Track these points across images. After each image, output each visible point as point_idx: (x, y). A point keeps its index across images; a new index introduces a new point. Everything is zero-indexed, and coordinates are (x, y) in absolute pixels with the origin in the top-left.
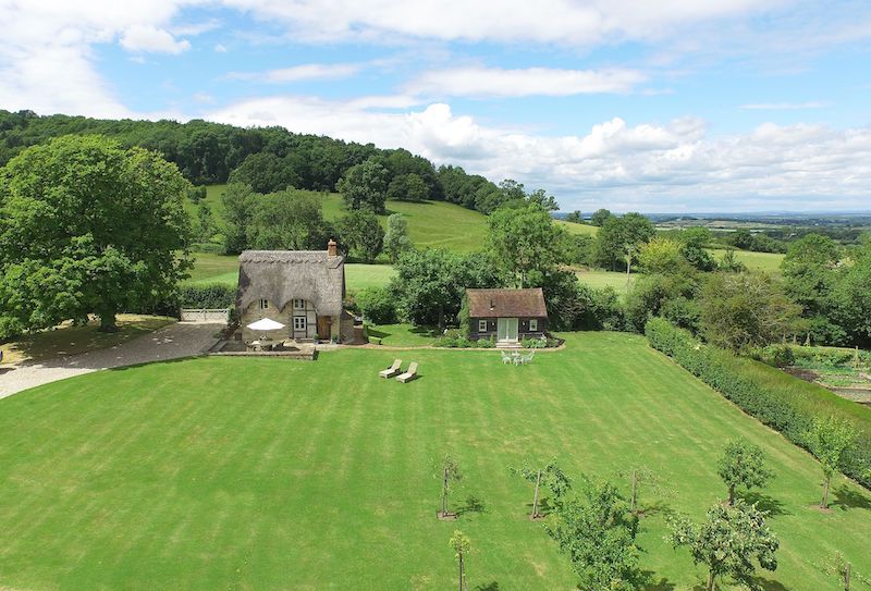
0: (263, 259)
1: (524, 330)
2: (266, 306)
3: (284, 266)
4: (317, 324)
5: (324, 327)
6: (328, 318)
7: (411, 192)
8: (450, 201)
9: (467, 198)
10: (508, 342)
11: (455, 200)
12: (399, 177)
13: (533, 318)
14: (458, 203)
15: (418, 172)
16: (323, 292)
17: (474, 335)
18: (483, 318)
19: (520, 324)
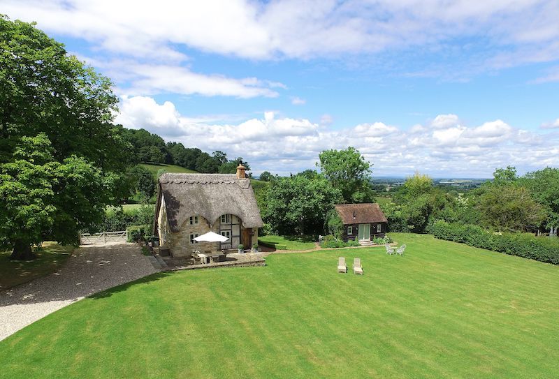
0: (184, 180)
1: (374, 233)
2: (196, 222)
3: (204, 187)
4: (240, 236)
5: (246, 238)
6: (249, 230)
7: (153, 158)
8: (178, 164)
9: (190, 163)
10: (364, 241)
11: (181, 164)
12: (144, 148)
13: (379, 223)
14: (183, 166)
15: (156, 145)
16: (244, 208)
17: (345, 238)
18: (351, 225)
19: (372, 229)
